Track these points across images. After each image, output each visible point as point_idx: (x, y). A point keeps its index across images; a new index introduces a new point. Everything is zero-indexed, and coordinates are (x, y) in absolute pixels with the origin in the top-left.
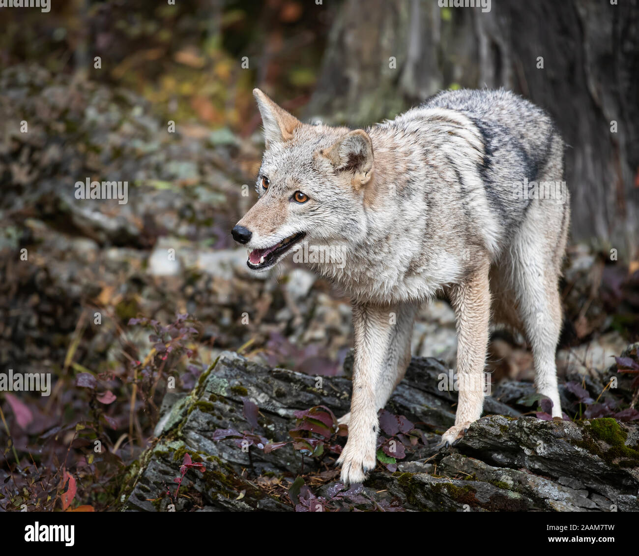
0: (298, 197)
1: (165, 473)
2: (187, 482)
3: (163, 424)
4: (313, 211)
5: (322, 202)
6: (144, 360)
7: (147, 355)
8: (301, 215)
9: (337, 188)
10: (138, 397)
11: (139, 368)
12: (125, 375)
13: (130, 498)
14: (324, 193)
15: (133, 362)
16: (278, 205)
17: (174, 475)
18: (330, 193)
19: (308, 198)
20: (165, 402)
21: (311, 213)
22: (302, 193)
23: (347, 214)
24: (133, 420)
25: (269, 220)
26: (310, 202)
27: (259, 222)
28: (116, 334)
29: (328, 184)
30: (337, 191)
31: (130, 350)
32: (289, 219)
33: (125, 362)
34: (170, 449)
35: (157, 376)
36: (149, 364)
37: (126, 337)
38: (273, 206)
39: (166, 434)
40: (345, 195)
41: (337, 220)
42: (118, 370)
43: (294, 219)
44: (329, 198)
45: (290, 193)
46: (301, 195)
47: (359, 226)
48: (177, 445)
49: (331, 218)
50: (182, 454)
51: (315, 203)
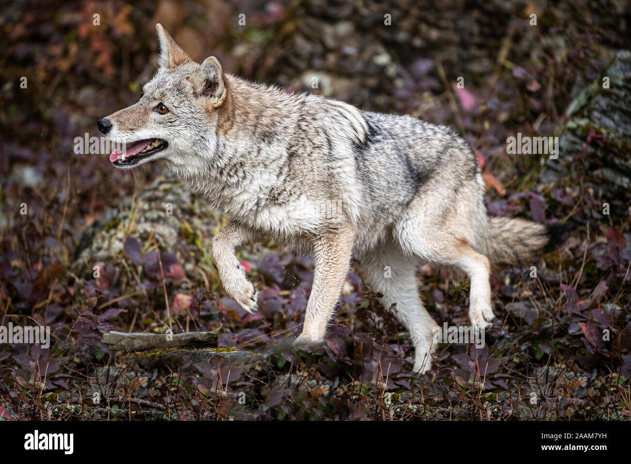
0: (161, 109)
1: (574, 143)
2: (590, 150)
3: (572, 108)
4: (171, 122)
5: (178, 117)
6: (559, 59)
7: (561, 56)
8: (160, 124)
9: (193, 108)
10: (555, 86)
11: (555, 65)
12: (545, 70)
13: (548, 162)
14: (182, 110)
15: (550, 61)
16: (142, 111)
17: (581, 145)
18: (187, 110)
19: (168, 110)
20: (575, 90)
21: (169, 124)
22: (164, 106)
23: (199, 131)
24: (550, 104)
25: (131, 120)
26: (169, 114)
27: (121, 119)
28: (537, 39)
29: (187, 102)
30: (193, 110)
31: (549, 51)
32: (149, 125)
33: (544, 61)
34: (579, 126)
35: (568, 71)
36: (563, 62)
37: (545, 41)
38: (138, 110)
39: (575, 115)
40: (198, 115)
41: (189, 134)
42: (540, 65)
43: (153, 125)
44: (185, 114)
45: (156, 103)
46: (163, 107)
47: (207, 143)
48: (583, 122)
49: (185, 132)
50: (587, 130)
51: (173, 116)
